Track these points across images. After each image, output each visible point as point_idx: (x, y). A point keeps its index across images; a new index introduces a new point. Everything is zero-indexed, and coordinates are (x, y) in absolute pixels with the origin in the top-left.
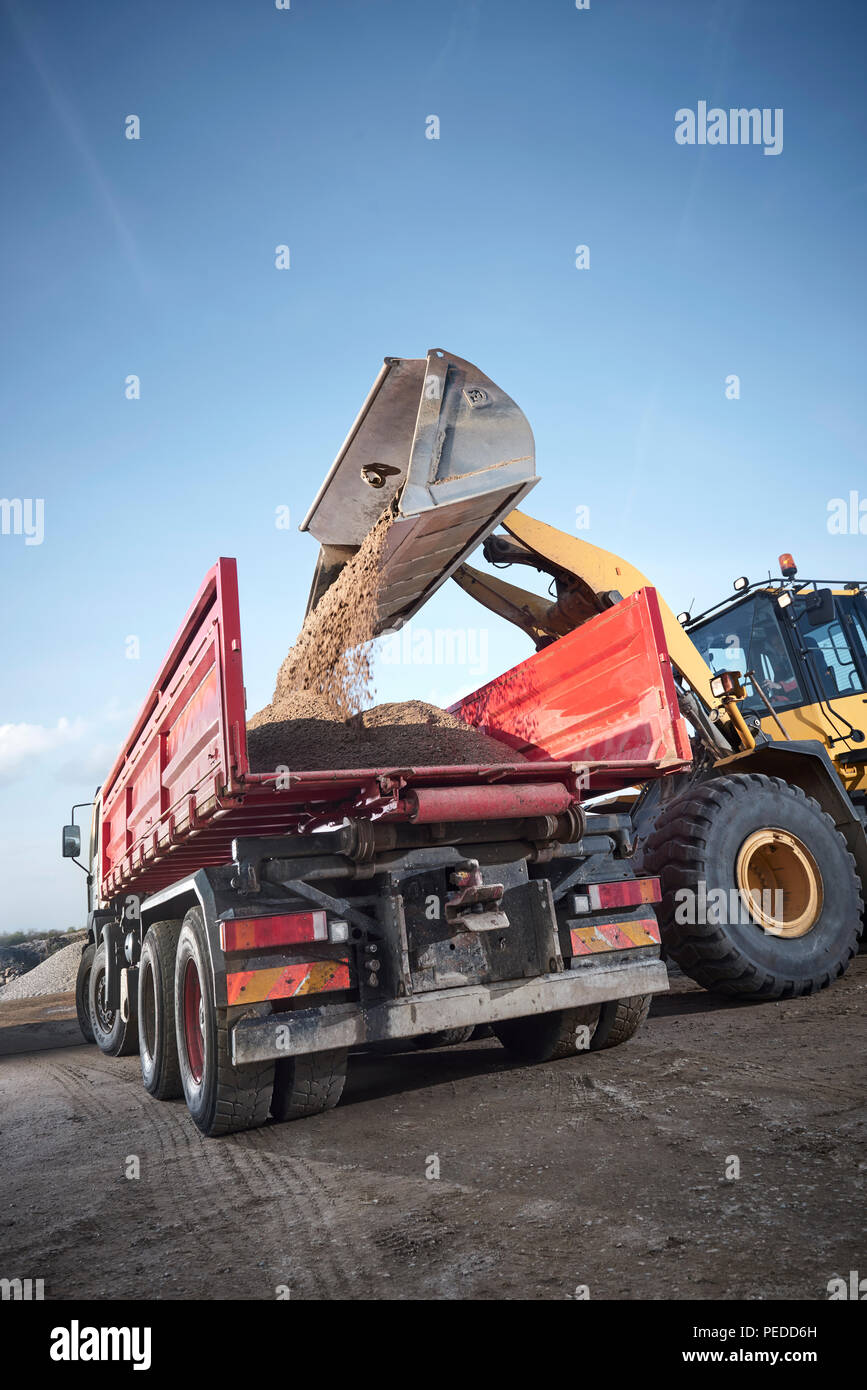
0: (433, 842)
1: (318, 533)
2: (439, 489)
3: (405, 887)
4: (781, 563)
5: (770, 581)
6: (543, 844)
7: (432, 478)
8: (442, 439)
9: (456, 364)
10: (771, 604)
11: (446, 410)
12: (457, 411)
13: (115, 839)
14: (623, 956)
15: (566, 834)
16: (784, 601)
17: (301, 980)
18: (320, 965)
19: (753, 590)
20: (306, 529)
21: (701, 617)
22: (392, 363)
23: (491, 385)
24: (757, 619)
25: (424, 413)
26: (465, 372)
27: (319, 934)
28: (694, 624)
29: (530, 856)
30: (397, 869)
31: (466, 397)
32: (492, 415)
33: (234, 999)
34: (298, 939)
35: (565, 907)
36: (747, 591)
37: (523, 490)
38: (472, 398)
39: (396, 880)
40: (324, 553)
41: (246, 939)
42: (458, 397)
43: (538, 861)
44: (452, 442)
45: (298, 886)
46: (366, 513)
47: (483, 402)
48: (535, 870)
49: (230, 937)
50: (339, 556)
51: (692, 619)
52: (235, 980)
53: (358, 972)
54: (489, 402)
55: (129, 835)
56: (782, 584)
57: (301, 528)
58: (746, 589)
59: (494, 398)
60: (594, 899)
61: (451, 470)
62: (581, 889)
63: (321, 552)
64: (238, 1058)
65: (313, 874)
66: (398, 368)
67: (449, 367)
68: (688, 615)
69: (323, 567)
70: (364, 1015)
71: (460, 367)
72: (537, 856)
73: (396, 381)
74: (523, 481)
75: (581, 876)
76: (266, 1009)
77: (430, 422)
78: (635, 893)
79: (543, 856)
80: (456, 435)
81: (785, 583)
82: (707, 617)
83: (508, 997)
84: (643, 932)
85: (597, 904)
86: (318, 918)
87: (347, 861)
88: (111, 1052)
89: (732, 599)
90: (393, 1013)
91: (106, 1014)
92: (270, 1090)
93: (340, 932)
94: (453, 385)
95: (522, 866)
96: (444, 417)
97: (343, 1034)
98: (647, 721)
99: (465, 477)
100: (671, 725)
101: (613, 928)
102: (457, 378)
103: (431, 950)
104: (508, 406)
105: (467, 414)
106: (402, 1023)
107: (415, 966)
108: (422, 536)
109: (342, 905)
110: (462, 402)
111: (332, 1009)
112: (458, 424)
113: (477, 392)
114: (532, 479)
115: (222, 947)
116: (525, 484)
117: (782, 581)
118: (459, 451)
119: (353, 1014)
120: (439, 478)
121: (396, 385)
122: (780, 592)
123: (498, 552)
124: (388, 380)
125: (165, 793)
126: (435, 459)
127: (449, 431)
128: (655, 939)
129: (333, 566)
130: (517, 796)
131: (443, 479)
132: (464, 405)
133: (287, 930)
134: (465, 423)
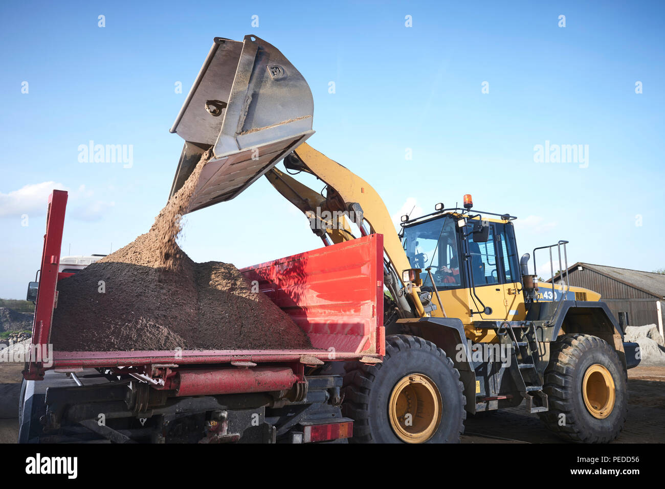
1: (182, 135)
2: (244, 138)
4: (465, 199)
5: (456, 209)
7: (240, 130)
8: (249, 101)
9: (264, 47)
10: (454, 222)
11: (254, 80)
12: (262, 82)
16: (461, 223)
19: (445, 212)
20: (174, 131)
21: (415, 220)
22: (220, 42)
23: (288, 63)
24: (445, 229)
25: (237, 83)
26: (269, 54)
28: (411, 223)
29: (269, 404)
30: (168, 412)
31: (269, 71)
32: (286, 85)
36: (442, 212)
37: (303, 139)
38: (273, 73)
40: (186, 147)
42: (263, 71)
43: (274, 407)
44: (256, 105)
46: (211, 127)
47: (281, 76)
50: (197, 150)
51: (409, 220)
54: (285, 76)
56: (463, 212)
57: (171, 131)
58: (442, 210)
59: (288, 73)
60: (307, 436)
61: (253, 124)
63: (185, 146)
66: (224, 45)
67: (259, 49)
68: (407, 217)
69: (185, 155)
71: (266, 50)
72: (273, 406)
73: (224, 53)
74: (303, 134)
77: (241, 89)
80: (259, 99)
81: (465, 211)
82: (418, 221)
85: (308, 440)
89: (433, 214)
94: (260, 62)
96: (252, 85)
98: (363, 322)
99: (263, 130)
100: (376, 330)
102: (264, 57)
104: (299, 79)
105: (269, 84)
108: (234, 164)
110: (266, 74)
112: (261, 91)
113: (277, 68)
114: (309, 132)
116: (304, 135)
117: (463, 210)
118: (261, 112)
120: (244, 130)
121: (224, 56)
122: (460, 217)
124: (218, 52)
126: (243, 116)
127: (255, 96)
129: (192, 156)
130: (256, 380)
131: (247, 131)
132: (267, 78)
134: (266, 90)
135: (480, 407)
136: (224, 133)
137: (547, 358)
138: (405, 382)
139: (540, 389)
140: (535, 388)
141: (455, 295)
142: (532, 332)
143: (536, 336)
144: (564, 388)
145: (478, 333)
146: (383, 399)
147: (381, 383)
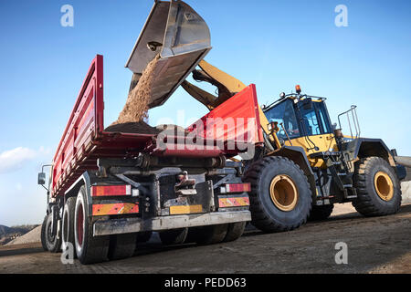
0: (171, 165)
1: (131, 69)
2: (176, 49)
3: (160, 179)
4: (296, 88)
5: (292, 94)
6: (211, 168)
7: (173, 45)
8: (176, 31)
9: (181, 4)
10: (292, 102)
11: (178, 20)
12: (182, 21)
13: (58, 174)
14: (236, 208)
15: (219, 166)
16: (296, 101)
17: (121, 209)
18: (128, 204)
19: (286, 97)
21: (269, 106)
23: (194, 12)
26: (184, 8)
27: (128, 193)
28: (266, 109)
29: (206, 173)
30: (158, 173)
31: (185, 16)
32: (195, 23)
33: (95, 213)
34: (120, 194)
35: (217, 191)
38: (187, 17)
39: (157, 177)
41: (101, 192)
42: (182, 16)
44: (180, 33)
45: (121, 176)
47: (191, 18)
48: (208, 178)
49: (95, 192)
51: (266, 107)
52: (96, 207)
53: (142, 207)
54: (194, 18)
55: (62, 170)
56: (296, 95)
58: (284, 97)
59: (196, 17)
60: (228, 189)
61: (179, 42)
62: (224, 185)
64: (95, 234)
65: (127, 172)
66: (160, 4)
67: (179, 5)
68: (264, 106)
70: (143, 222)
71: (183, 5)
72: (208, 173)
75: (223, 181)
76: (107, 218)
78: (242, 188)
79: (211, 173)
80: (181, 30)
83: (195, 219)
84: (243, 201)
85: (228, 191)
86: (128, 187)
87: (140, 169)
88: (53, 251)
89: (279, 100)
90: (153, 222)
91: (52, 238)
92: (107, 248)
93: (136, 193)
94: (180, 12)
95: (203, 176)
96: (177, 23)
97: (135, 228)
99: (185, 45)
101: (234, 199)
102: (181, 9)
103: (169, 201)
105: (186, 23)
106: (156, 225)
107: (162, 207)
109: (137, 185)
110: (184, 18)
111: (132, 219)
112: (182, 26)
113: (189, 14)
114: (209, 47)
115: (92, 195)
116: (207, 49)
118: (183, 36)
119: (139, 221)
120: (175, 45)
122: (295, 98)
123: (197, 76)
124: (156, 9)
125: (75, 149)
127: (179, 28)
128: (248, 204)
131: (177, 46)
133: (116, 191)
134: (185, 26)
135: (319, 203)
136: (165, 46)
137: (352, 170)
138: (278, 178)
139: (351, 186)
140: (349, 186)
141: (298, 141)
142: (343, 157)
143: (345, 159)
144: (364, 181)
145: (313, 161)
146: (266, 185)
147: (265, 176)
